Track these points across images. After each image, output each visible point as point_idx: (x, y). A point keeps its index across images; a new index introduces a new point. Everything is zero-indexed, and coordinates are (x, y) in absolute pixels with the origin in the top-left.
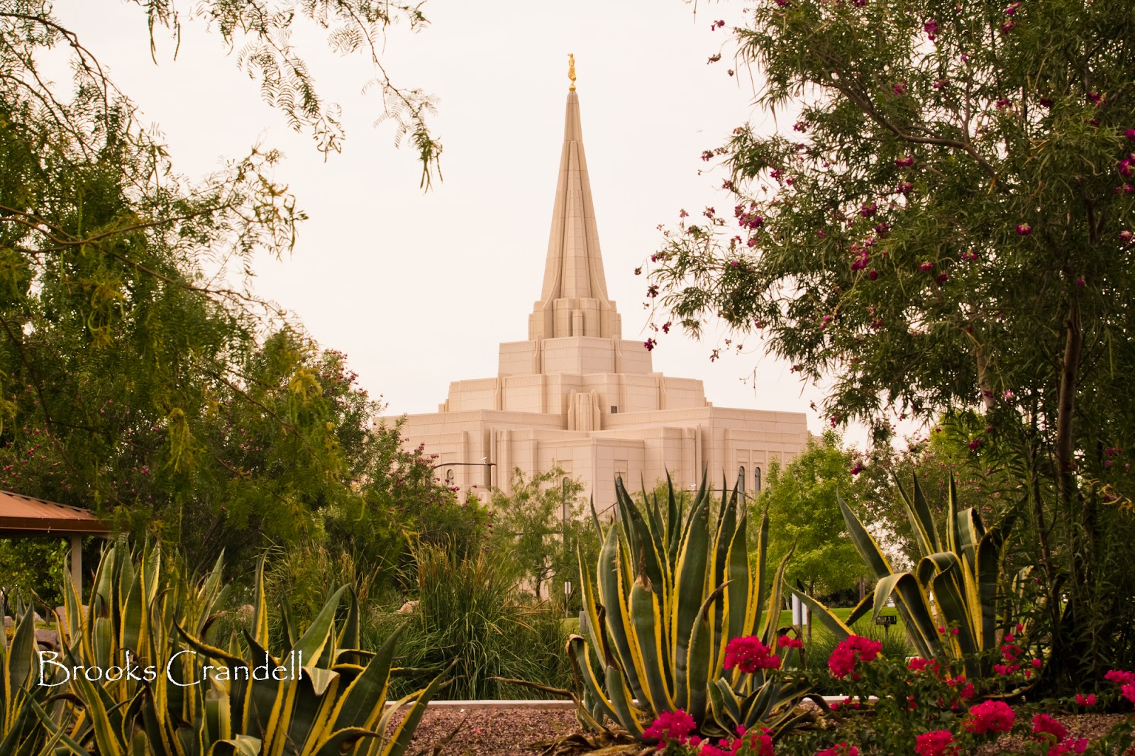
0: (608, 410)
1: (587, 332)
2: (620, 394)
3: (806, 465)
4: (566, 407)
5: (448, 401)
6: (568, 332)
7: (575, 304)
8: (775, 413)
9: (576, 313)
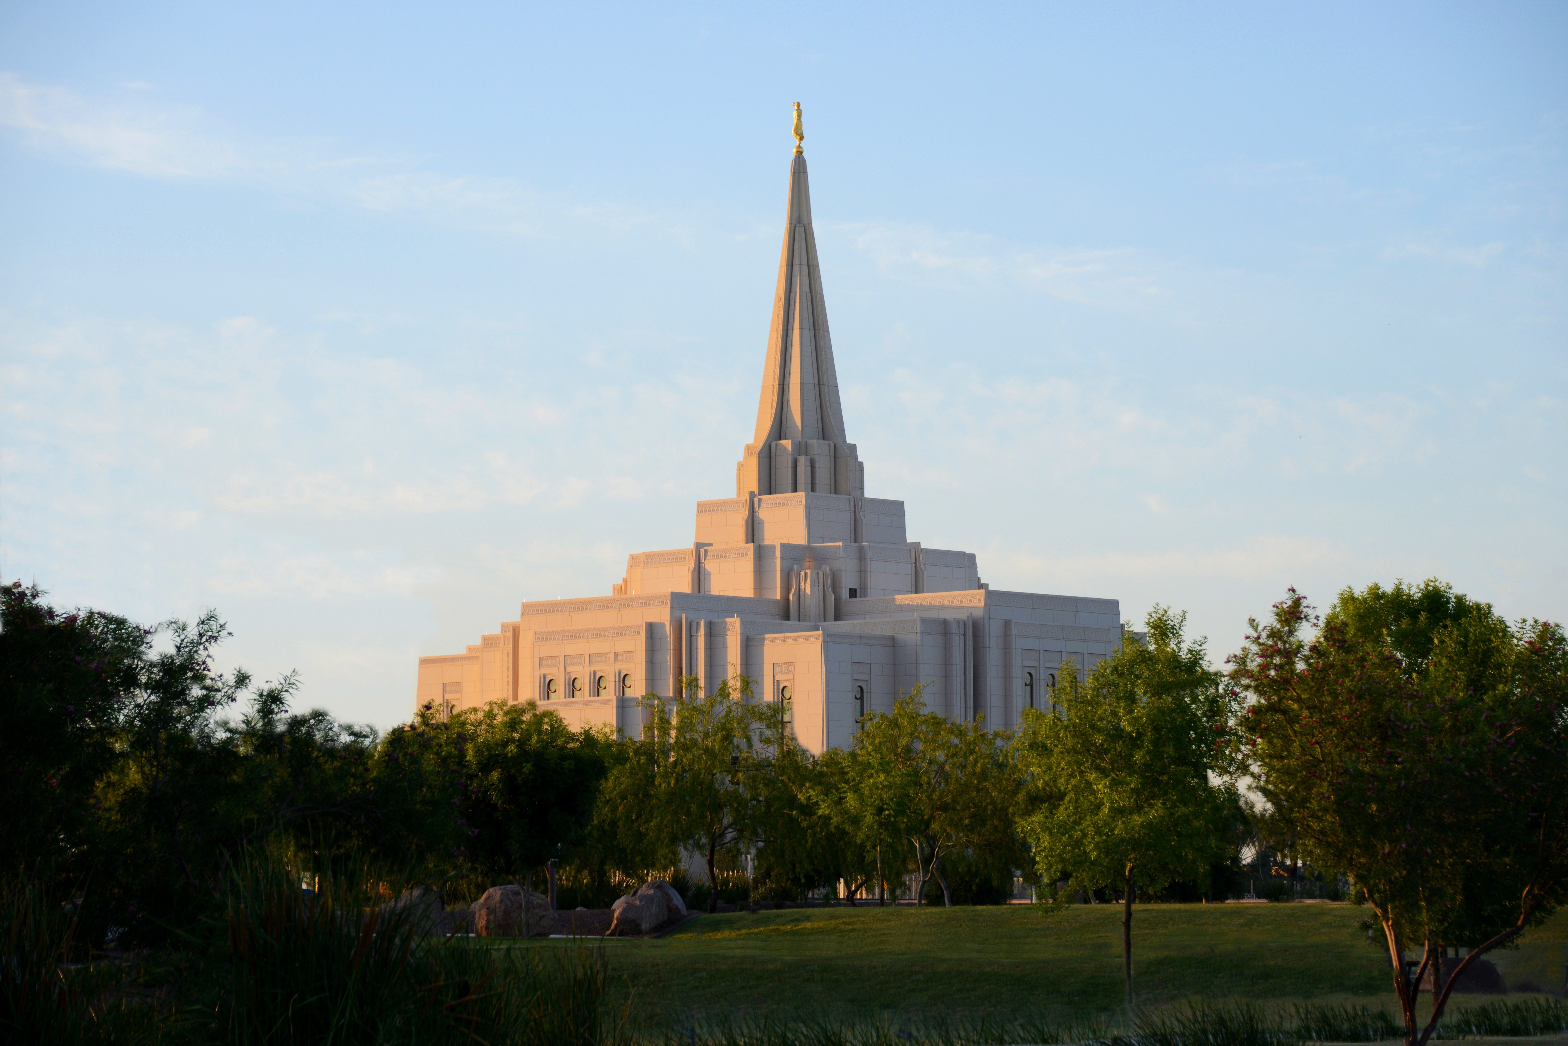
0: (845, 594)
1: (818, 487)
2: (862, 572)
3: (1121, 675)
4: (786, 589)
5: (626, 581)
6: (790, 487)
7: (801, 448)
8: (1075, 600)
9: (803, 461)
